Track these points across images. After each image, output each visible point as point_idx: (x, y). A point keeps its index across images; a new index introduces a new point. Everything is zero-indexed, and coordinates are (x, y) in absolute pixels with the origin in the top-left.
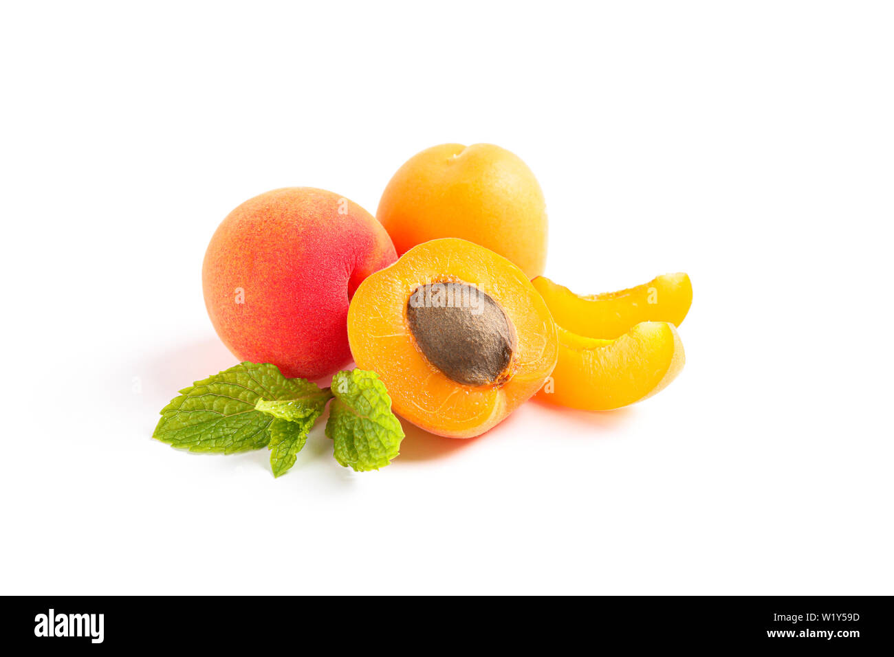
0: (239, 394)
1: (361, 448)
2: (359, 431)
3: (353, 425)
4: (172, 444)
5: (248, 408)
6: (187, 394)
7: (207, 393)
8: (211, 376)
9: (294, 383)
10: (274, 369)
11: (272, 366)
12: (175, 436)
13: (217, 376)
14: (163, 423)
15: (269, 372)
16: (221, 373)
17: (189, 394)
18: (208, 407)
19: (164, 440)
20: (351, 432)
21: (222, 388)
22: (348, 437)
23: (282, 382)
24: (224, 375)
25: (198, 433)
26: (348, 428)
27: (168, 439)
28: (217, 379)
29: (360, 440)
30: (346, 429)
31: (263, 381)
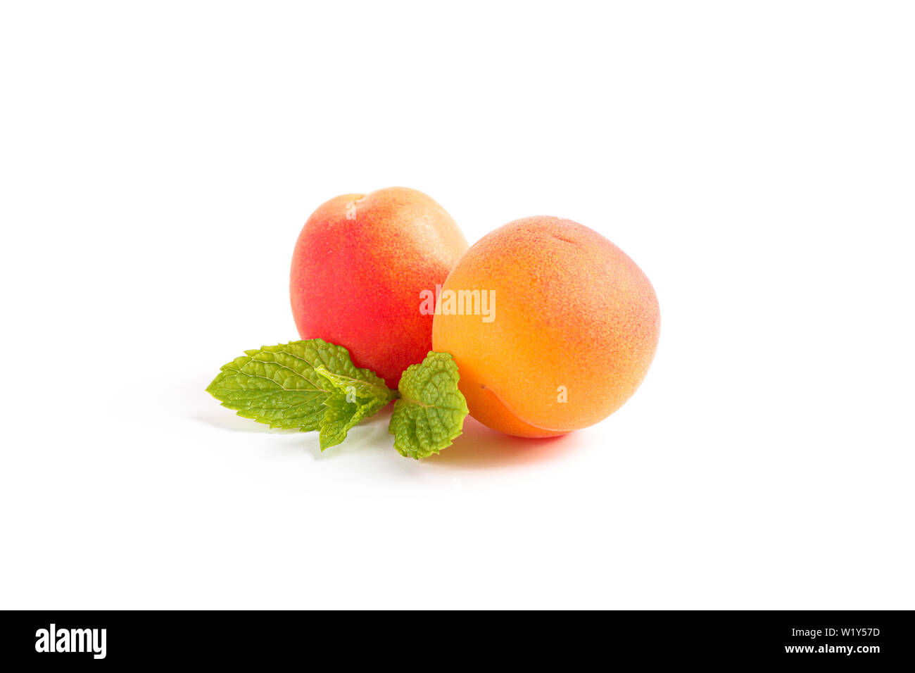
0: (304, 370)
1: (423, 436)
2: (423, 420)
3: (417, 415)
4: (222, 402)
5: (309, 387)
6: (251, 357)
7: (271, 362)
8: (279, 344)
9: (361, 373)
10: (345, 354)
11: (344, 350)
12: (228, 395)
13: (285, 346)
14: (221, 378)
15: (338, 355)
16: (290, 343)
17: (255, 357)
18: (270, 376)
19: (217, 396)
20: (413, 421)
21: (288, 360)
22: (410, 425)
23: (349, 368)
24: (293, 346)
25: (251, 398)
26: (411, 417)
27: (220, 396)
28: (285, 349)
29: (422, 428)
30: (409, 418)
31: (331, 363)
